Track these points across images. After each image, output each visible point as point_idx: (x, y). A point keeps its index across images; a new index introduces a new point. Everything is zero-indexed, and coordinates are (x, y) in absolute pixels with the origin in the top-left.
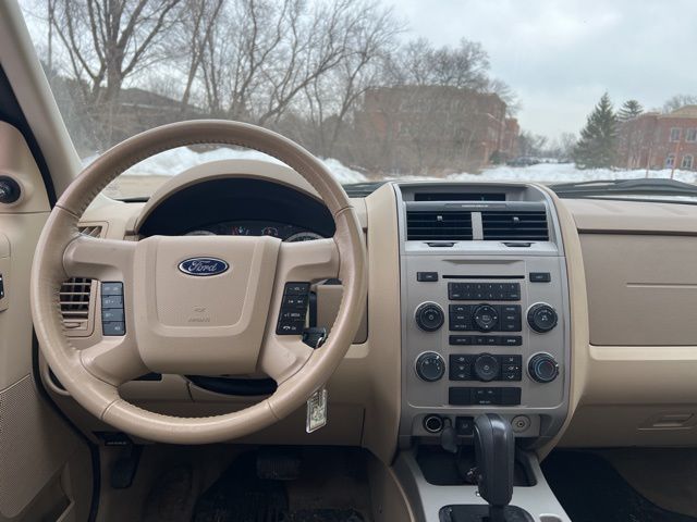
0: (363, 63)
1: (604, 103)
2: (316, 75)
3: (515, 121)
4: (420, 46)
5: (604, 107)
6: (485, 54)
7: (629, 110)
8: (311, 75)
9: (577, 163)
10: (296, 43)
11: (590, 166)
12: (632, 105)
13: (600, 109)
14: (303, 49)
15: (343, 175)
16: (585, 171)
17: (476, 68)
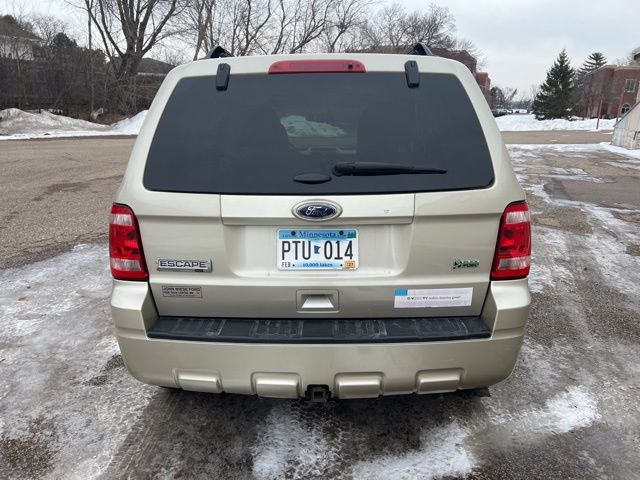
0: (341, 32)
1: (562, 59)
2: (301, 46)
3: (486, 75)
4: (394, 12)
5: (562, 62)
6: (452, 17)
7: (595, 62)
8: (297, 45)
9: (537, 114)
10: (284, 17)
11: (549, 116)
12: (597, 57)
13: (559, 64)
14: (290, 22)
15: (325, 130)
16: (543, 122)
17: (444, 31)
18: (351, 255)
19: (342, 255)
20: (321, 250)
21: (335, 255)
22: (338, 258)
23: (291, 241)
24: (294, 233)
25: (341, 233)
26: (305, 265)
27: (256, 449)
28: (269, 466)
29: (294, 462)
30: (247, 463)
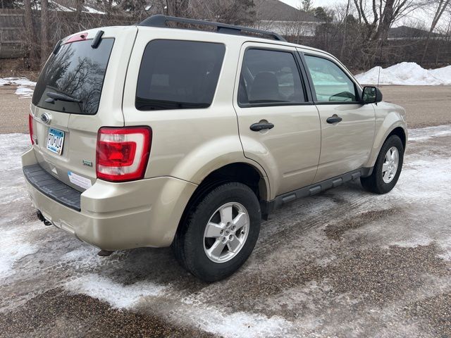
27: (82, 247)
28: (72, 255)
29: (80, 259)
30: (70, 250)
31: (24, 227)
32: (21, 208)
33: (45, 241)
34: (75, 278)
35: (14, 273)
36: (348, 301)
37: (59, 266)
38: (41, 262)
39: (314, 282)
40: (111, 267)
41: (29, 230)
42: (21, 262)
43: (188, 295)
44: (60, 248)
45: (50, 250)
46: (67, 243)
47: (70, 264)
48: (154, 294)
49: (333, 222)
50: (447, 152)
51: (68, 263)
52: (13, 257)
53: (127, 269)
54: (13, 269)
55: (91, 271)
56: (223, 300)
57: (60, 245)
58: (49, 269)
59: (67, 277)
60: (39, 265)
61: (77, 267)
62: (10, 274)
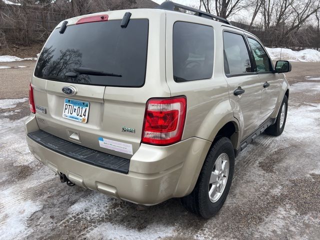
18: (85, 115)
19: (82, 115)
20: (76, 111)
21: (80, 114)
22: (81, 116)
23: (68, 104)
24: (69, 101)
25: (84, 103)
26: (70, 117)
27: (82, 199)
28: (77, 208)
29: (87, 210)
30: (73, 203)
31: (17, 185)
32: (5, 167)
33: (45, 197)
34: (92, 229)
35: (32, 231)
36: (313, 220)
37: (71, 219)
38: (52, 217)
39: (280, 208)
40: (118, 215)
41: (24, 188)
42: (32, 220)
43: (196, 232)
44: (62, 203)
45: (54, 205)
46: (67, 197)
47: (80, 216)
48: (169, 235)
49: (260, 159)
50: (294, 104)
51: (78, 215)
52: (22, 215)
53: (133, 215)
54: (29, 227)
55: (103, 221)
56: (226, 233)
57: (61, 199)
58: (64, 223)
59: (84, 229)
60: (51, 220)
61: (89, 218)
62: (29, 233)
